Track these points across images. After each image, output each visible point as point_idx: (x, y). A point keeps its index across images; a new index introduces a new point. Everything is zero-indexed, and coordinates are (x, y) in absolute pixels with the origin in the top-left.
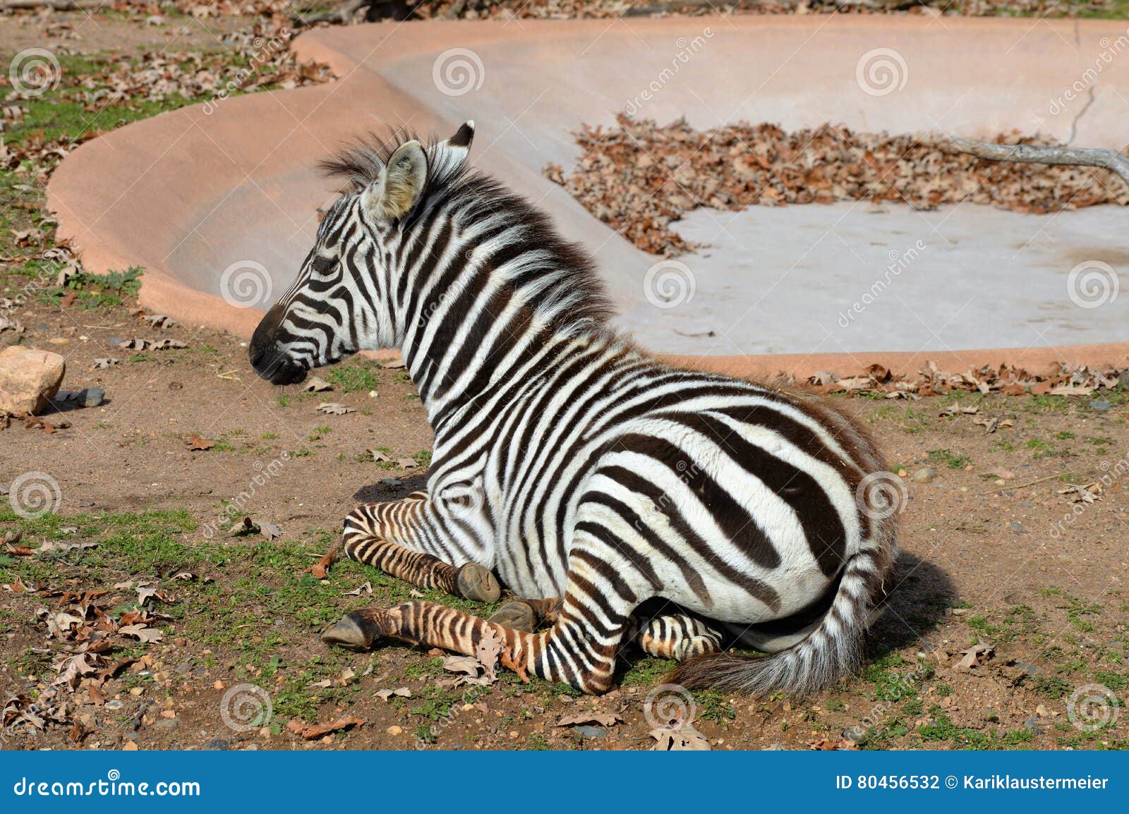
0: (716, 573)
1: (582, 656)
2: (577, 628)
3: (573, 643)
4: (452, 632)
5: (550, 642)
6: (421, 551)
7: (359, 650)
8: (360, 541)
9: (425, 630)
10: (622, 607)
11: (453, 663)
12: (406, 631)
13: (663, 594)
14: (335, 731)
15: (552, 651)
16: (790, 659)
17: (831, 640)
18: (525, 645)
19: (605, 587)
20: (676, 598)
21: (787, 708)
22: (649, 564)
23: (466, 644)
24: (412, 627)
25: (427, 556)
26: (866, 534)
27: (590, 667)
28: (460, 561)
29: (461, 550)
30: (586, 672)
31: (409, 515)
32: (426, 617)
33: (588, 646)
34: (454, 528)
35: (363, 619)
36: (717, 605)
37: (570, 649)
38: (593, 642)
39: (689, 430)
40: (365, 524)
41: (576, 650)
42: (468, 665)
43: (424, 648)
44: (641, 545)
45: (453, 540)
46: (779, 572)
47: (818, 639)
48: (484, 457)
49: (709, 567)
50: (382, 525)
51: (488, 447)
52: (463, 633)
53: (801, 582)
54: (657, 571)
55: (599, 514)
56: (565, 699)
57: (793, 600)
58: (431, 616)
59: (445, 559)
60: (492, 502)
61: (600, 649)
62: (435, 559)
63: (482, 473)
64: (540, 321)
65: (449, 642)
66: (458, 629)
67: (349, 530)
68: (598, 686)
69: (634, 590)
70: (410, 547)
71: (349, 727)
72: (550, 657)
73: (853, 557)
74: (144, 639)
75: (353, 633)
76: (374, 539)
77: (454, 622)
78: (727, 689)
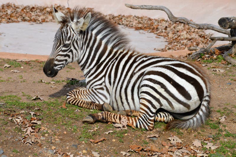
0: (176, 102)
1: (147, 122)
2: (145, 116)
3: (145, 119)
4: (114, 118)
5: (139, 119)
6: (90, 101)
7: (92, 123)
8: (72, 99)
9: (108, 118)
10: (154, 111)
11: (116, 125)
12: (103, 118)
13: (162, 107)
14: (101, 141)
15: (140, 121)
16: (191, 121)
17: (201, 116)
18: (132, 120)
19: (150, 106)
20: (165, 108)
21: (193, 131)
22: (160, 101)
23: (118, 121)
24: (105, 117)
25: (92, 102)
26: (207, 92)
27: (149, 124)
28: (102, 103)
29: (102, 100)
30: (148, 126)
31: (85, 93)
32: (107, 115)
33: (148, 120)
34: (99, 95)
35: (92, 116)
36: (175, 109)
37: (144, 120)
38: (148, 118)
39: (166, 69)
40: (73, 95)
41: (145, 121)
42: (121, 126)
43: (107, 122)
44: (158, 96)
45: (99, 97)
46: (191, 101)
47: (198, 116)
48: (104, 78)
49: (174, 101)
50: (78, 96)
51: (105, 76)
52: (116, 118)
53: (195, 103)
54: (161, 102)
55: (147, 89)
56: (145, 132)
57: (193, 107)
58: (109, 114)
59: (97, 102)
60: (109, 88)
61: (150, 120)
62: (95, 103)
63: (104, 82)
64: (109, 47)
65: (114, 121)
66: (115, 117)
67: (68, 97)
68: (151, 129)
69: (156, 106)
70: (86, 100)
71: (104, 140)
72: (139, 122)
73: (205, 97)
74: (38, 124)
75: (91, 119)
76: (75, 99)
77: (114, 116)
78: (179, 128)
